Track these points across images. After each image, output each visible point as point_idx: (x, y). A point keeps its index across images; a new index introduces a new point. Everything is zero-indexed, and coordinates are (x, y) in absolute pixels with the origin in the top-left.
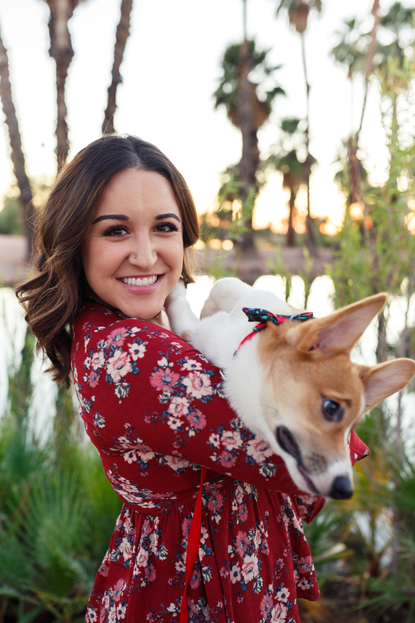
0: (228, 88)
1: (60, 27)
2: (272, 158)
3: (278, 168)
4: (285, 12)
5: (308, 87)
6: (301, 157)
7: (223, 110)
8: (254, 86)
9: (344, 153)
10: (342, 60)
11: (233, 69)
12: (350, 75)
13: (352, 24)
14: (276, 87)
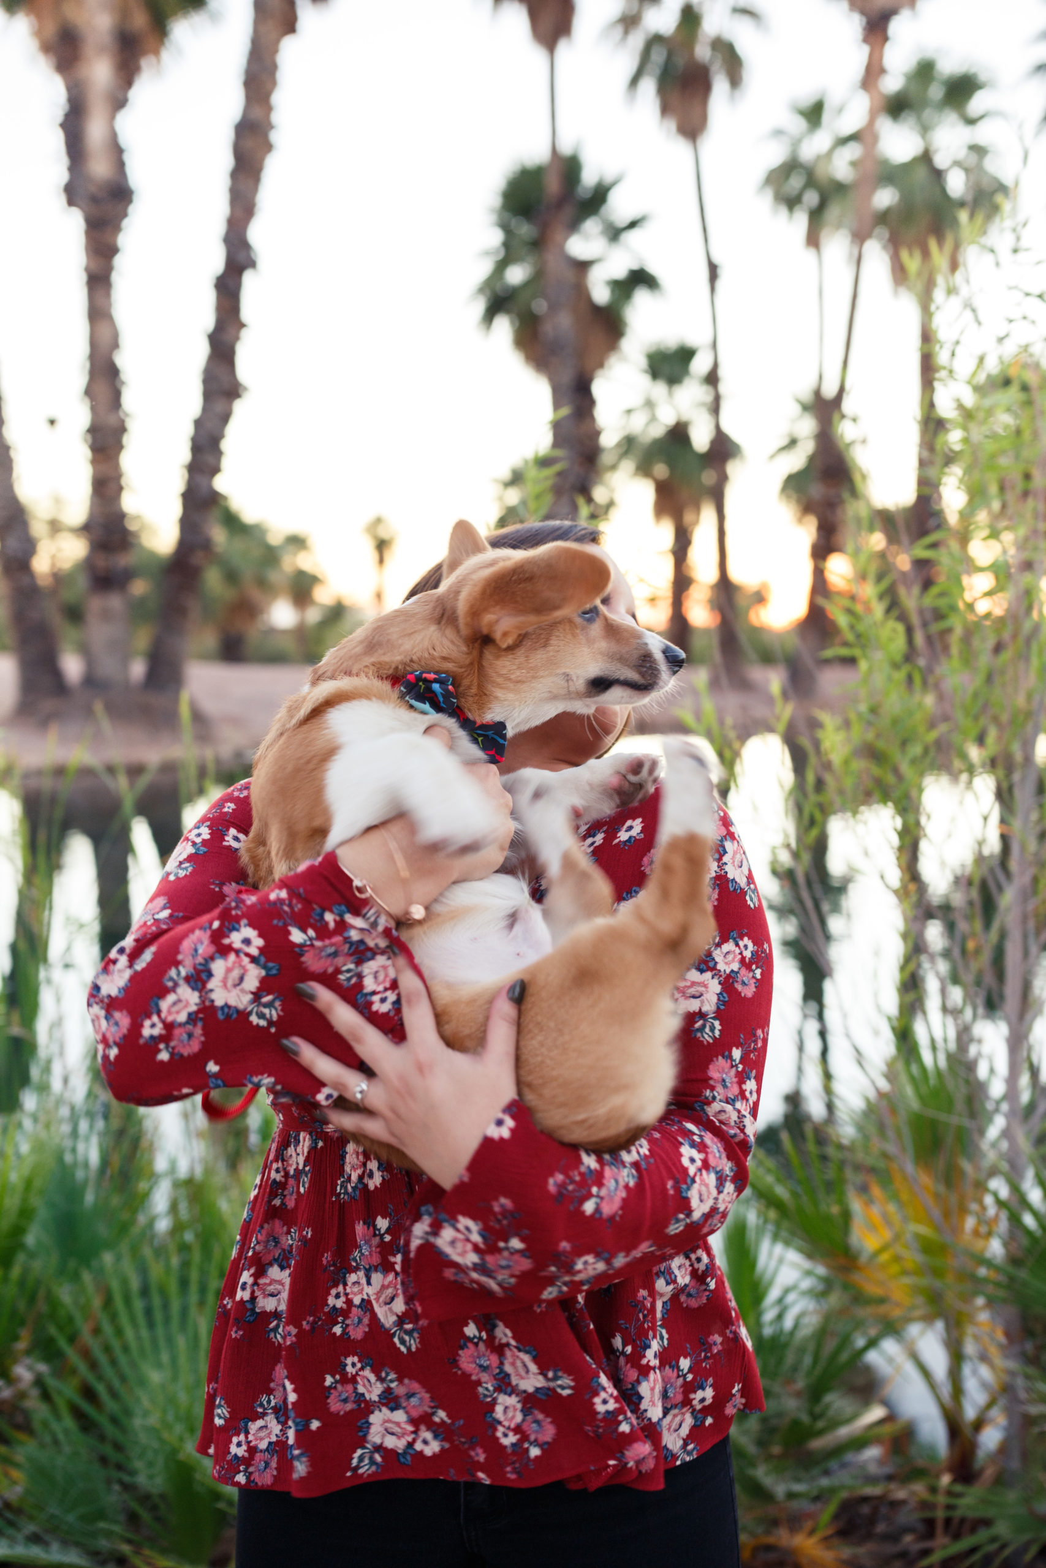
0: (516, 275)
1: (95, 131)
2: (629, 443)
3: (644, 469)
4: (648, 87)
5: (713, 271)
6: (701, 439)
7: (504, 326)
8: (583, 266)
9: (807, 427)
10: (791, 202)
11: (525, 230)
12: (813, 240)
13: (814, 114)
14: (635, 267)
